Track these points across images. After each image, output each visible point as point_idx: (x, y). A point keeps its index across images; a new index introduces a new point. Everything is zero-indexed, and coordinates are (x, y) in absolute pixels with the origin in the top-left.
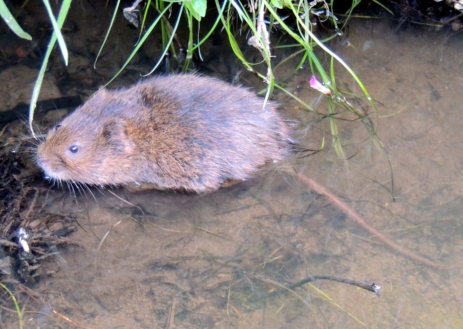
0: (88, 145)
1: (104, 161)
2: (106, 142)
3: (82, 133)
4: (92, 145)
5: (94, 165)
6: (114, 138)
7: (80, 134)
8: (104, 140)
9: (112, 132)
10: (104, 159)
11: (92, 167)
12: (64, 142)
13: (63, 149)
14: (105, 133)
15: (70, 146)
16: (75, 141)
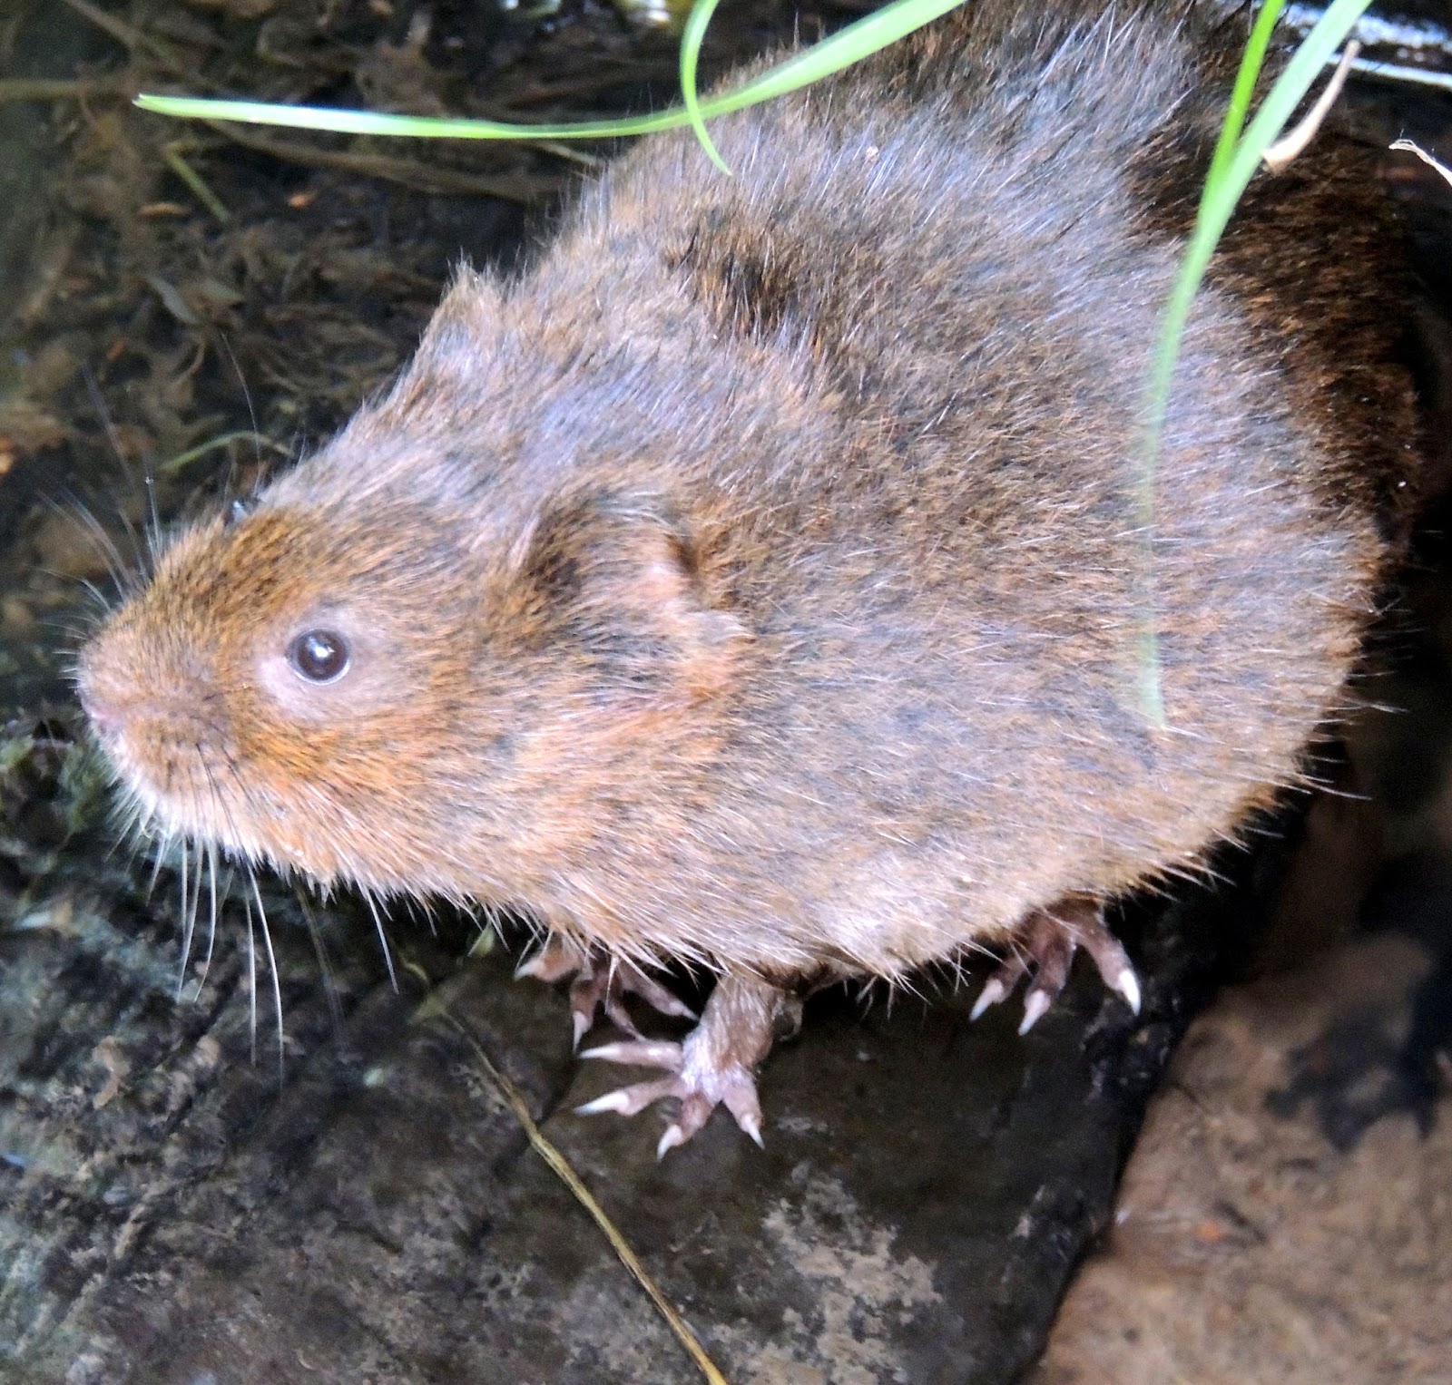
0: (418, 635)
1: (533, 738)
2: (549, 626)
3: (382, 554)
4: (448, 636)
5: (453, 764)
6: (598, 597)
7: (372, 560)
8: (533, 608)
9: (590, 561)
10: (527, 728)
11: (442, 775)
12: (257, 604)
13: (246, 644)
14: (541, 570)
15: (294, 632)
16: (330, 603)
